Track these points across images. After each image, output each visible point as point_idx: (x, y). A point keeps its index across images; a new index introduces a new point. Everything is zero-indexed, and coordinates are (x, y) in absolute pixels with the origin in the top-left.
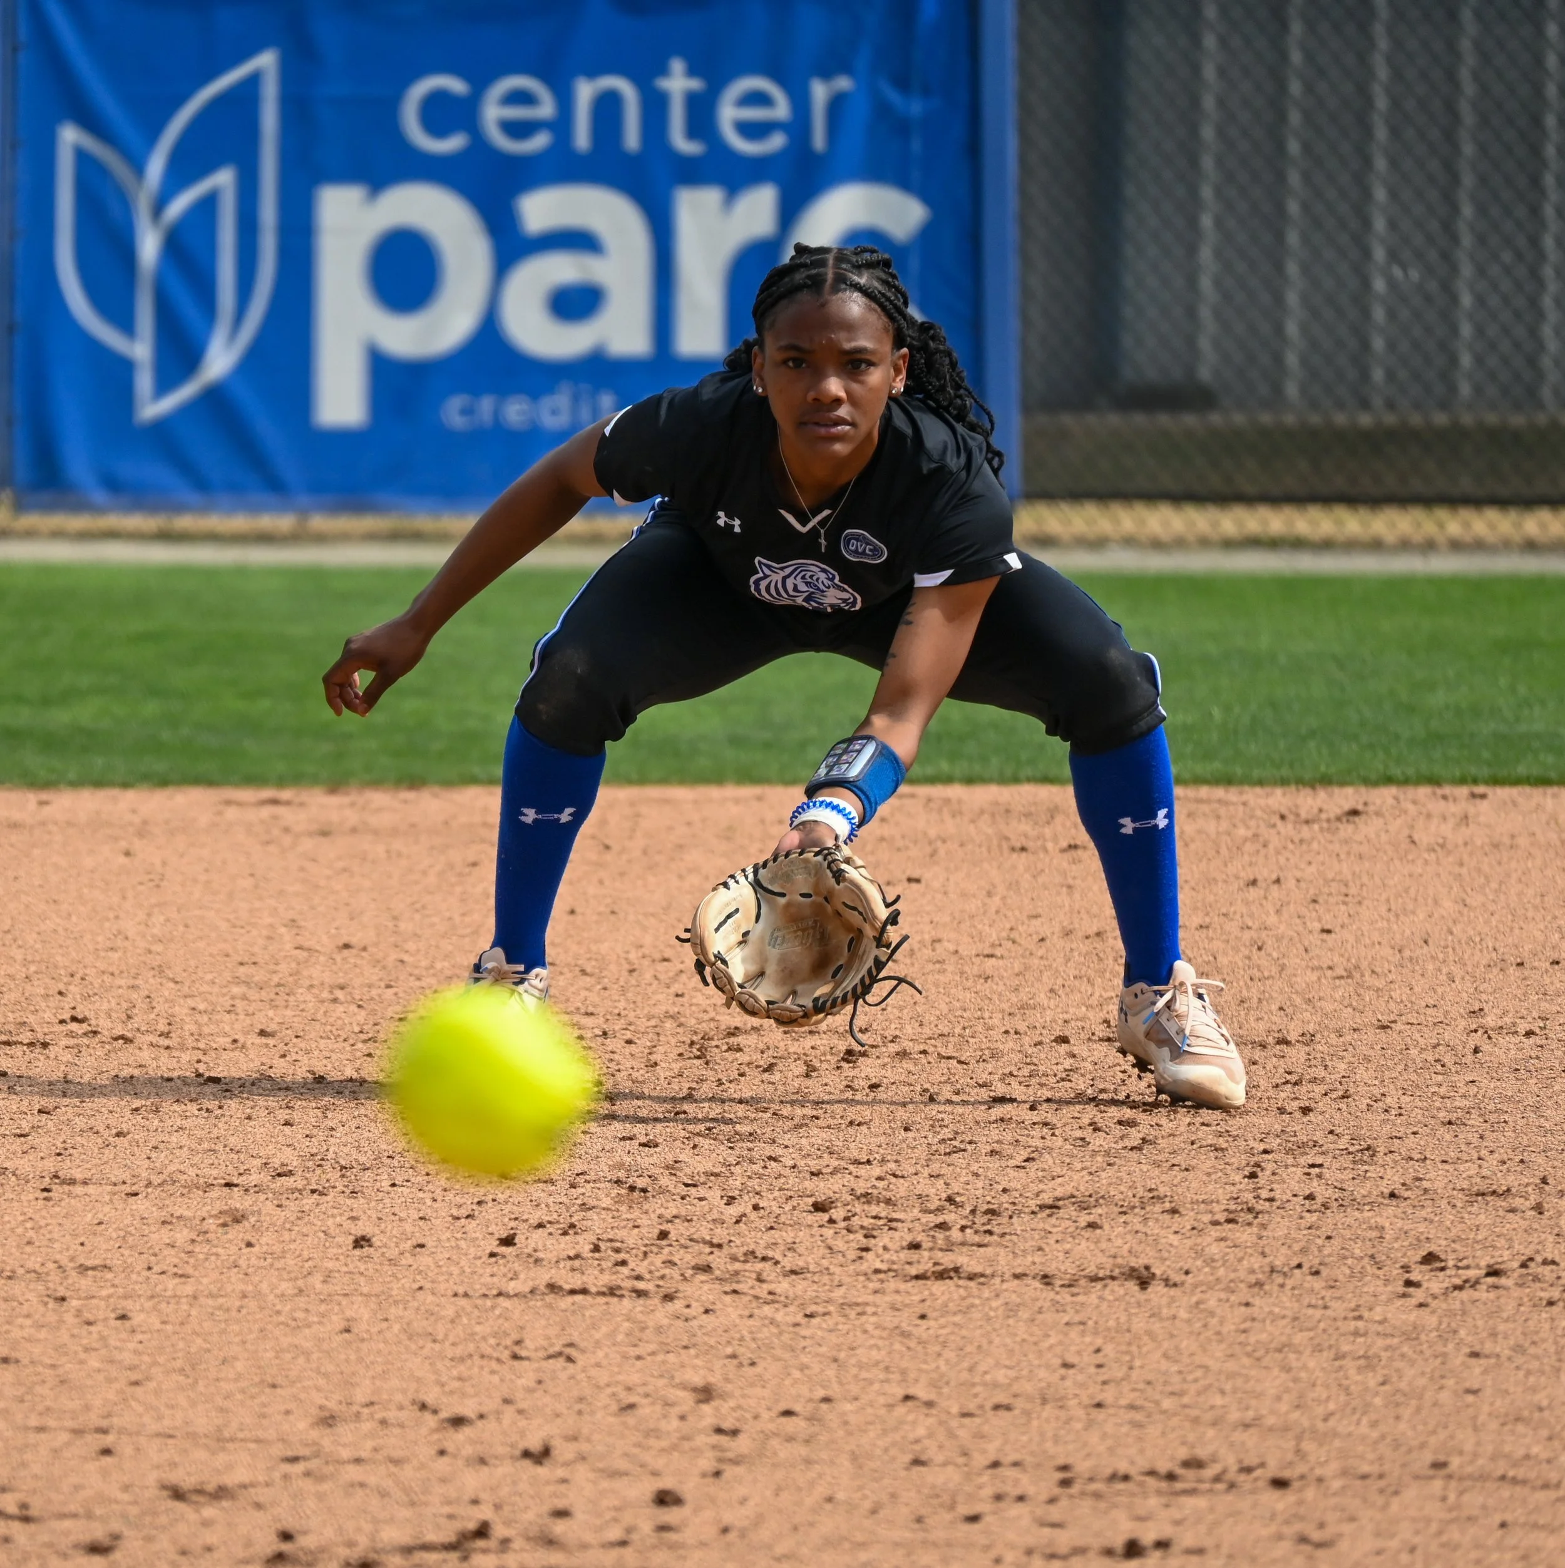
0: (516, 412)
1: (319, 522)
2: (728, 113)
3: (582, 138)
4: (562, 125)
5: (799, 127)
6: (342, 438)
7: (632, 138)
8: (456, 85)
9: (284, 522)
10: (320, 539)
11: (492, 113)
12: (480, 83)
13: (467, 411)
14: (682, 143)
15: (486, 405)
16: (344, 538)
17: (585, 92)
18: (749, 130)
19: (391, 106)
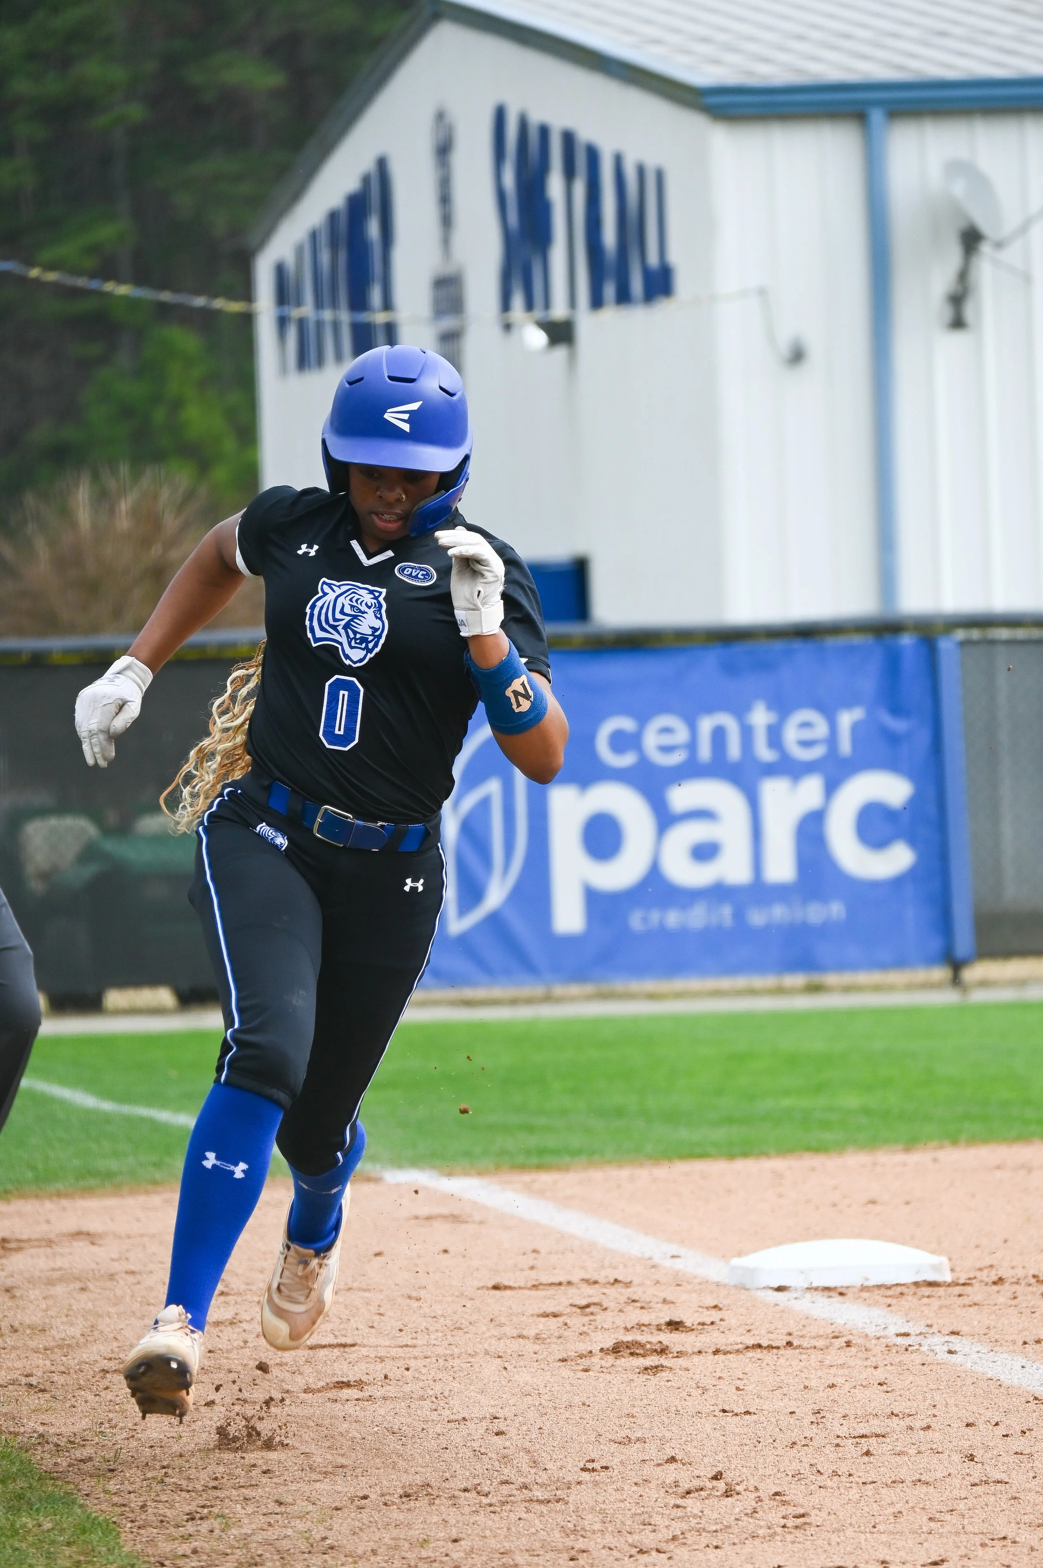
0: (673, 918)
1: (559, 990)
2: (791, 734)
3: (705, 752)
4: (692, 746)
5: (832, 740)
6: (570, 941)
7: (734, 750)
8: (626, 724)
9: (538, 990)
10: (559, 1000)
11: (651, 740)
12: (643, 720)
13: (645, 920)
14: (765, 753)
15: (655, 916)
16: (572, 999)
17: (706, 725)
18: (806, 744)
19: (590, 739)
